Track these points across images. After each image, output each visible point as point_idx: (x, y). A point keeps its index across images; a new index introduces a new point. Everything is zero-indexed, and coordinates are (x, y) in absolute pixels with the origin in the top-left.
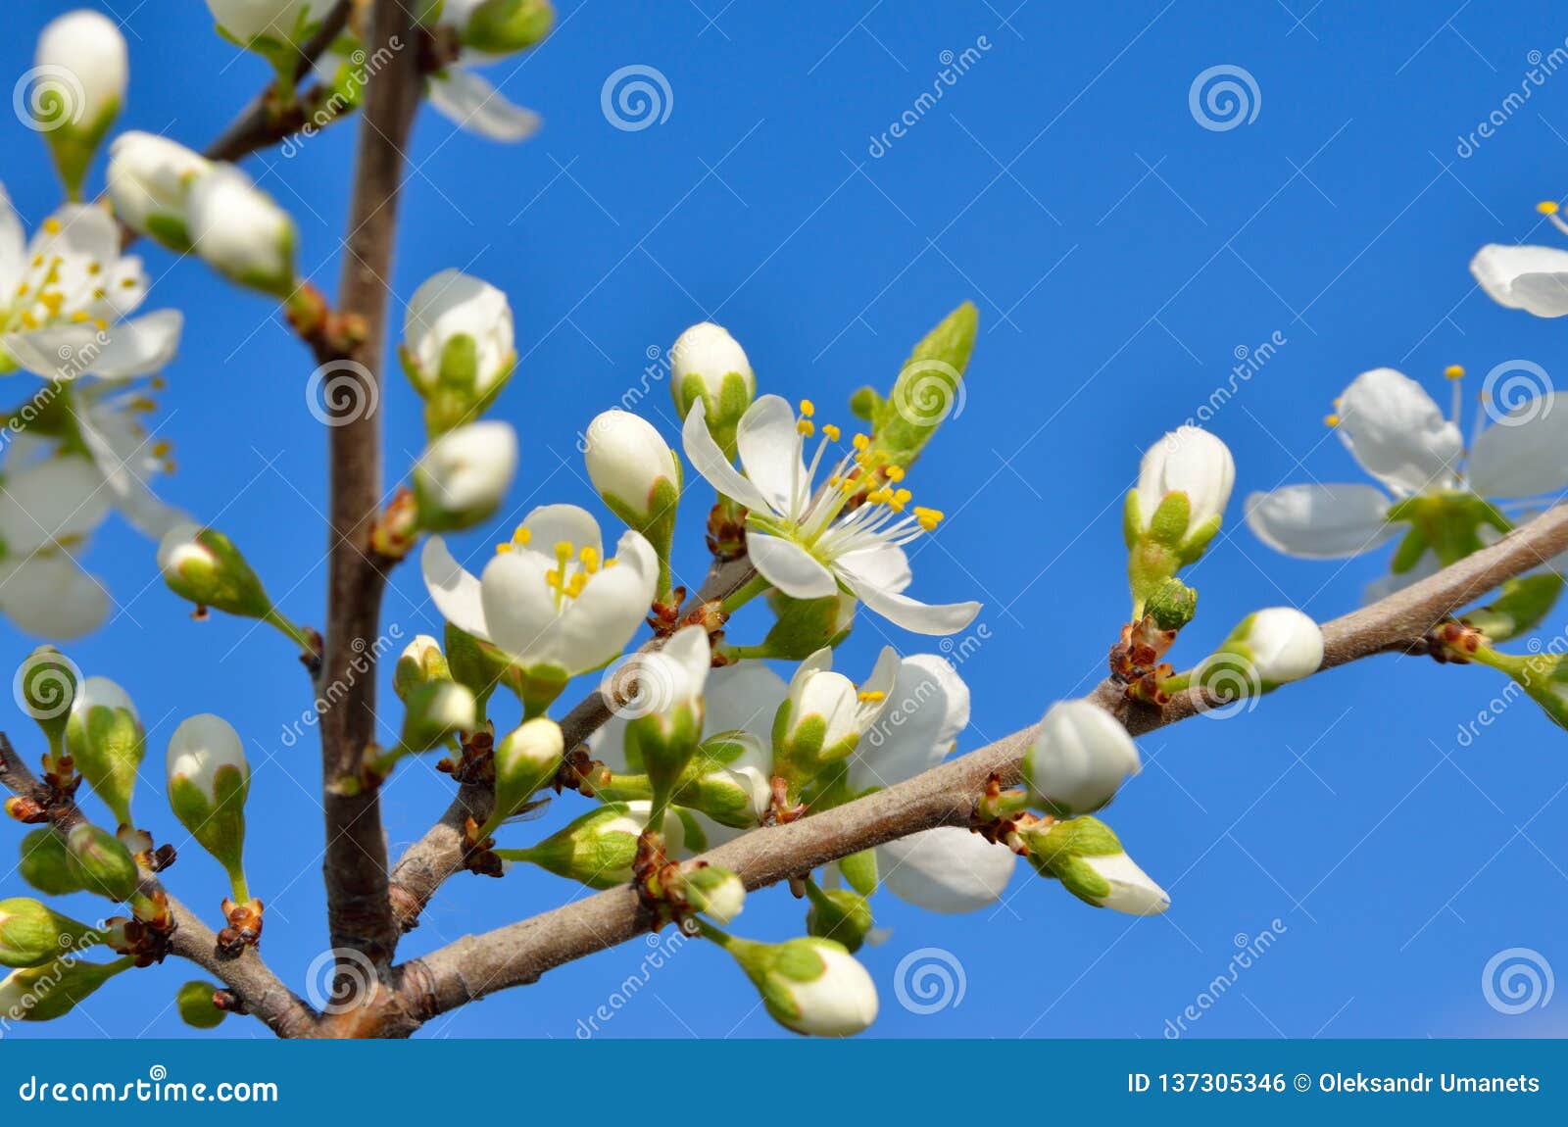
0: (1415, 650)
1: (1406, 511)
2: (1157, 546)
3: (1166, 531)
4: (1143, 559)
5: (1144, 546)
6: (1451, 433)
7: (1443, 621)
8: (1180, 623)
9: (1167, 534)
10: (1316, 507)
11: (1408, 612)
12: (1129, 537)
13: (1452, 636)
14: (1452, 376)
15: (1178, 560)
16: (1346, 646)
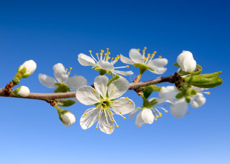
0: (48, 102)
1: (58, 84)
2: (20, 74)
3: (22, 72)
4: (18, 74)
5: (19, 73)
6: (67, 76)
7: (53, 100)
8: (16, 84)
9: (22, 73)
10: (47, 79)
11: (48, 96)
12: (18, 71)
13: (53, 102)
14: (70, 69)
15: (22, 77)
16: (38, 97)
